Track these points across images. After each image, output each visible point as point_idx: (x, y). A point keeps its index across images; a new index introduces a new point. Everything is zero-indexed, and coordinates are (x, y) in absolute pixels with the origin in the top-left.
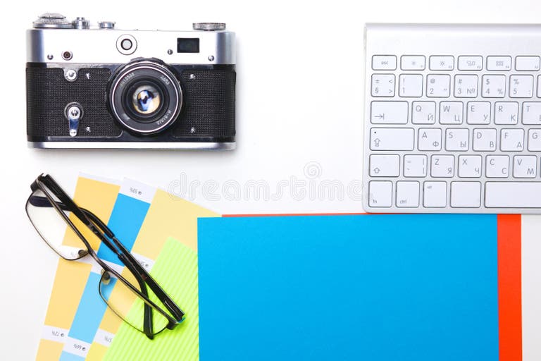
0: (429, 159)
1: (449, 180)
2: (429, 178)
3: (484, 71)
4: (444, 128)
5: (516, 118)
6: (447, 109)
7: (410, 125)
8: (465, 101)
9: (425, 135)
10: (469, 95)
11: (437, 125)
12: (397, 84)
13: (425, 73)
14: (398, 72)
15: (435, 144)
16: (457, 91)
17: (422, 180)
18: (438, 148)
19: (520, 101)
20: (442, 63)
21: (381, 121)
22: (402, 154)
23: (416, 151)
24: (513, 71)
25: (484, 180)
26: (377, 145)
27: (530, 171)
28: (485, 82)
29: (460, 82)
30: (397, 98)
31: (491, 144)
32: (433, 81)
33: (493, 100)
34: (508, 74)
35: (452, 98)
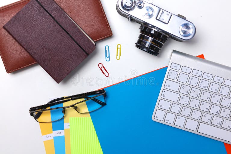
0: (182, 107)
1: (187, 118)
2: (180, 114)
3: (212, 81)
4: (191, 97)
5: (219, 102)
6: (194, 91)
7: (178, 92)
8: (202, 90)
9: (183, 98)
10: (204, 88)
11: (189, 96)
12: (178, 75)
13: (190, 75)
14: (180, 71)
15: (186, 102)
16: (200, 85)
17: (177, 114)
18: (186, 104)
19: (222, 96)
20: (197, 73)
21: (168, 88)
22: (172, 102)
23: (178, 103)
24: (223, 84)
25: (200, 121)
26: (164, 96)
27: (218, 123)
28: (211, 85)
29: (202, 82)
30: (176, 81)
31: (207, 109)
32: (192, 79)
33: (212, 93)
34: (221, 85)
35: (197, 87)
